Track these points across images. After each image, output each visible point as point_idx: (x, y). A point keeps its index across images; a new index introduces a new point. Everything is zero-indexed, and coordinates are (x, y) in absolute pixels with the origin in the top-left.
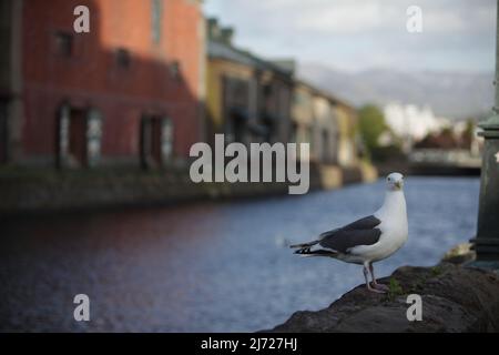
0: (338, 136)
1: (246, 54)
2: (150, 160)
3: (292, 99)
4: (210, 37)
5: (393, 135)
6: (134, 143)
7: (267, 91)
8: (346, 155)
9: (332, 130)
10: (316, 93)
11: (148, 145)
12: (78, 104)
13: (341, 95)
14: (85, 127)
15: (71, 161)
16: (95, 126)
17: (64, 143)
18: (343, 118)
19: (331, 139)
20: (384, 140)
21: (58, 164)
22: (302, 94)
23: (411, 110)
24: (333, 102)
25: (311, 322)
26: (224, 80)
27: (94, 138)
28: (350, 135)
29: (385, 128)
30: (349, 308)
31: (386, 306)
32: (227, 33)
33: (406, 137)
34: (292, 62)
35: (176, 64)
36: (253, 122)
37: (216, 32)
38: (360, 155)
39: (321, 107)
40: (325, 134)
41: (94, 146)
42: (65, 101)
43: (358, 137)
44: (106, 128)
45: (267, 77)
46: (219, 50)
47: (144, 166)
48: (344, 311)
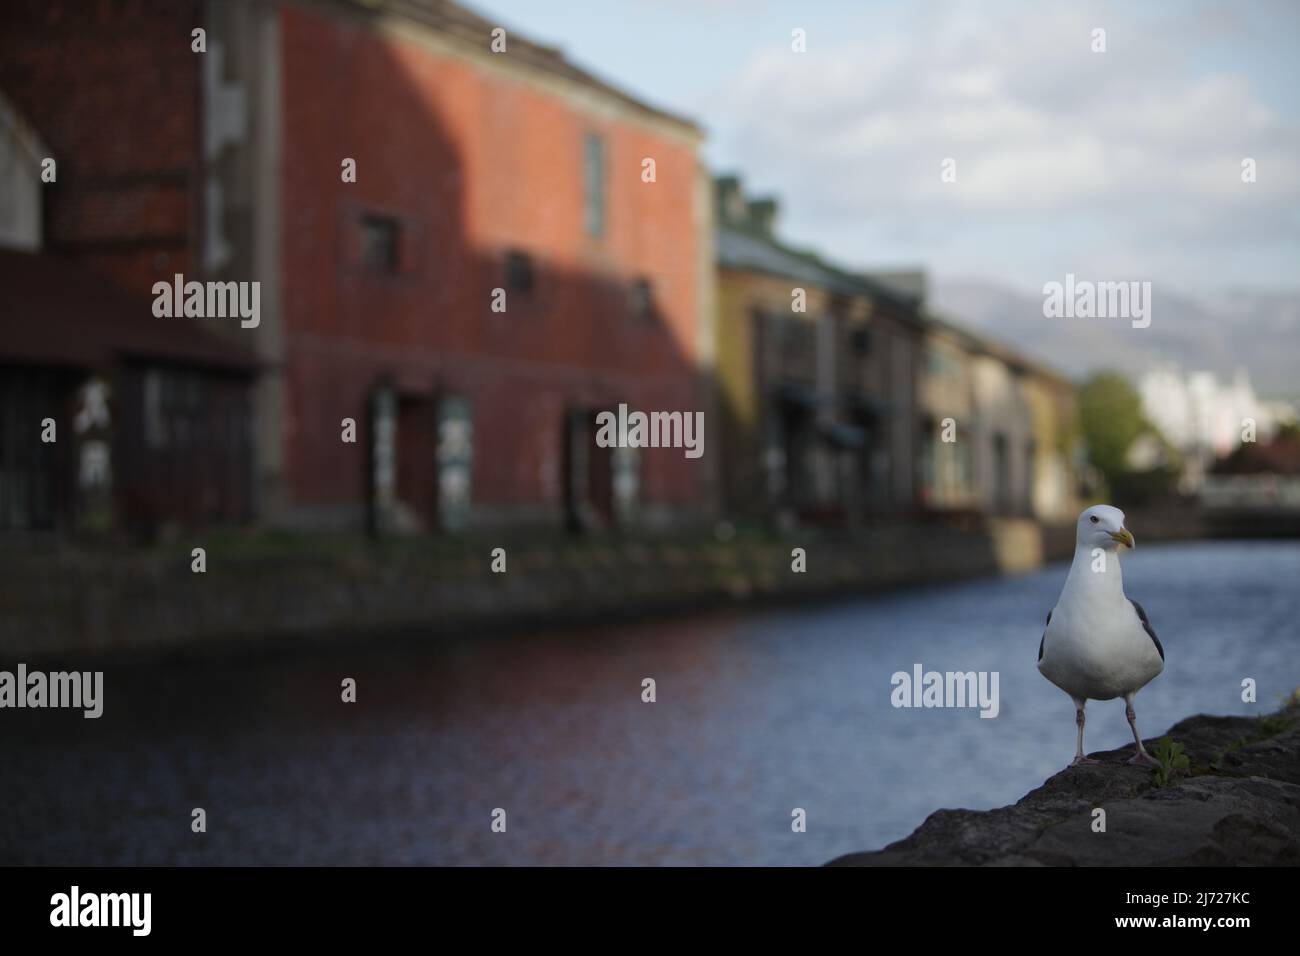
0: (1031, 449)
1: (810, 259)
2: (588, 515)
3: (920, 363)
4: (723, 220)
5: (1162, 444)
6: (549, 470)
7: (859, 343)
8: (1050, 492)
9: (1017, 434)
10: (975, 348)
11: (581, 480)
12: (415, 383)
13: (1037, 352)
14: (434, 439)
15: (402, 519)
16: (455, 435)
17: (385, 476)
18: (1043, 407)
19: (1017, 456)
20: (1141, 456)
21: (371, 526)
22: (943, 349)
23: (1203, 385)
24: (1017, 369)
25: (971, 835)
26: (760, 320)
27: (456, 462)
28: (1061, 448)
29: (1146, 428)
30: (1060, 804)
31: (1151, 798)
32: (764, 210)
33: (1194, 449)
34: (918, 276)
35: (644, 285)
36: (828, 417)
37: (737, 209)
38: (1085, 495)
39: (990, 379)
40: (1000, 443)
41: (454, 482)
42: (384, 379)
43: (1078, 450)
44: (482, 438)
45: (860, 311)
46: (744, 250)
47: (573, 528)
48: (1049, 810)
